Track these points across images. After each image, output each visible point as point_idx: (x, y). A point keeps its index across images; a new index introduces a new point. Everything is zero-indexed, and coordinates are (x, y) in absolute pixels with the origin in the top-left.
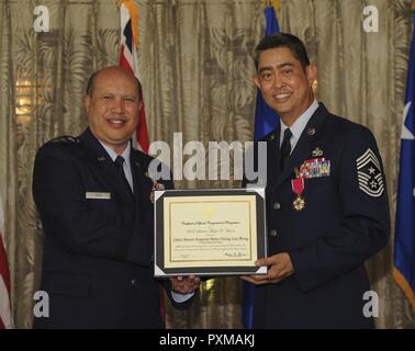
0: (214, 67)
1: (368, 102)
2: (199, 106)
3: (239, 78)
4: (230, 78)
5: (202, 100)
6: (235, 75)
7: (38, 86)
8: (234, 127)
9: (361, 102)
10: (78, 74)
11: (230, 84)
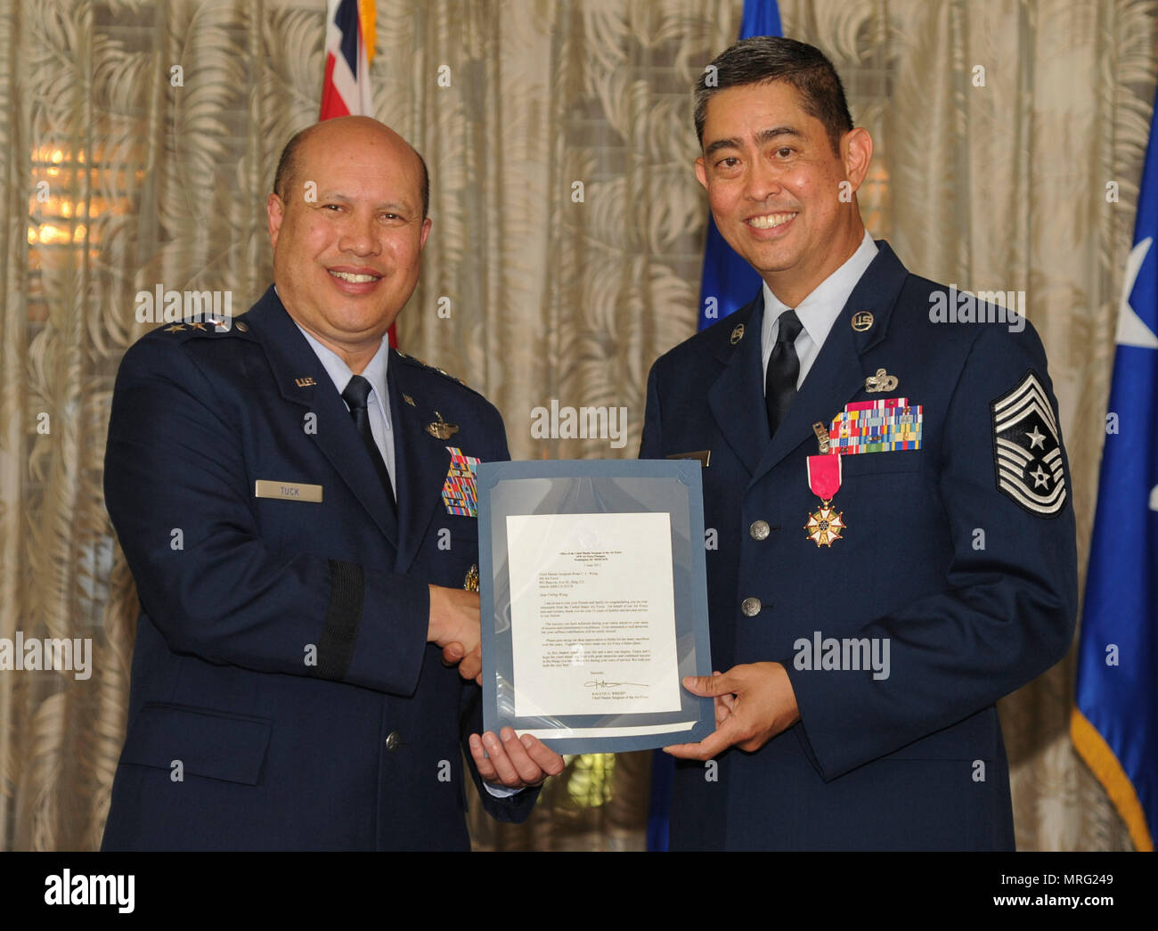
0: (595, 123)
1: (1033, 239)
2: (550, 236)
3: (666, 157)
4: (639, 158)
5: (557, 218)
6: (655, 151)
7: (92, 165)
8: (647, 300)
9: (1012, 236)
10: (206, 133)
11: (638, 175)
